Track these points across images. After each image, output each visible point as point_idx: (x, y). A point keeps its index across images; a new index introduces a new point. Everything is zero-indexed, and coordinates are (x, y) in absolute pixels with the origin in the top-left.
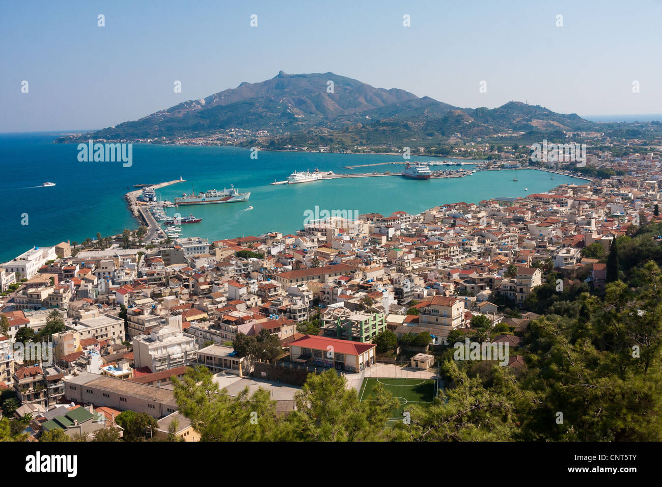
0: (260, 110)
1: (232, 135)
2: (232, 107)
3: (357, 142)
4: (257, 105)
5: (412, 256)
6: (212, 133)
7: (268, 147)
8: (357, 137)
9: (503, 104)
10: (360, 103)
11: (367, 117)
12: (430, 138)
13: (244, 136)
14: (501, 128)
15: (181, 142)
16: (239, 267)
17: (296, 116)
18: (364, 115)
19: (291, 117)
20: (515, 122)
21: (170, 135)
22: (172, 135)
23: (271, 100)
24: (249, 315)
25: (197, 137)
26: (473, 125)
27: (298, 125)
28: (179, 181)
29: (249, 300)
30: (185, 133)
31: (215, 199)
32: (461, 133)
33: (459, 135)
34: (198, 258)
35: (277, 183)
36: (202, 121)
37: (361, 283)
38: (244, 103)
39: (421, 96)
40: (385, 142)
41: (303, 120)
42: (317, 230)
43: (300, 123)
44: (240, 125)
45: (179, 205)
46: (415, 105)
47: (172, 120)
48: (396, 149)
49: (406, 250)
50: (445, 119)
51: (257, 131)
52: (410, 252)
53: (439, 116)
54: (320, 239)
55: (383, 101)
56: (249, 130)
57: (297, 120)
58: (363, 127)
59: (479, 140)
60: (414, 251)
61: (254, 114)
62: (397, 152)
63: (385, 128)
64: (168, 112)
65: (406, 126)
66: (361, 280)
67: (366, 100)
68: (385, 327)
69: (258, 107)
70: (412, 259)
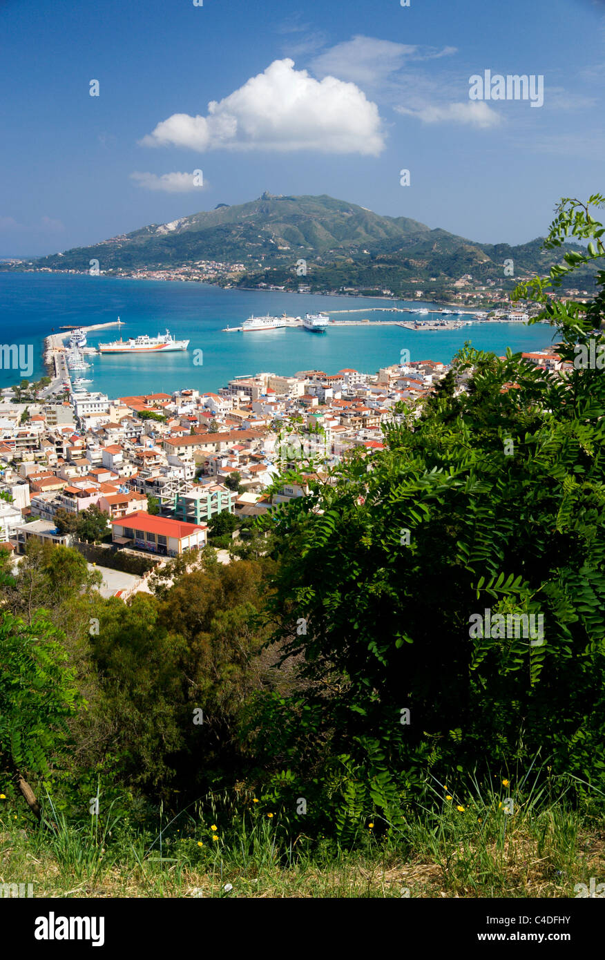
0: (238, 238)
1: (201, 269)
2: (203, 234)
3: (345, 282)
4: (234, 232)
5: (335, 423)
6: (178, 266)
7: (238, 284)
8: (346, 276)
9: (530, 241)
10: (359, 235)
11: (365, 252)
12: (434, 280)
13: (216, 270)
14: (523, 269)
15: (138, 276)
16: (131, 429)
17: (280, 248)
18: (360, 249)
19: (274, 248)
20: (540, 263)
21: (128, 265)
22: (131, 265)
23: (251, 228)
24: (95, 487)
25: (159, 270)
26: (488, 265)
27: (282, 259)
28: (116, 323)
29: (122, 469)
30: (146, 265)
31: (147, 346)
32: (472, 274)
33: (470, 277)
34: (89, 417)
35: (229, 330)
36: (167, 251)
37: (253, 454)
38: (218, 230)
39: (433, 228)
40: (379, 282)
41: (288, 252)
42: (241, 388)
43: (284, 257)
44: (212, 256)
45: (103, 353)
46: (423, 238)
47: (131, 248)
48: (389, 292)
49: (330, 416)
50: (455, 258)
51: (232, 264)
52: (333, 419)
53: (450, 252)
54: (242, 400)
55: (387, 232)
56: (222, 262)
57: (280, 252)
58: (353, 264)
59: (493, 284)
60: (339, 418)
61: (229, 244)
62: (389, 296)
63: (381, 266)
64: (127, 238)
65: (407, 264)
66: (255, 450)
67: (367, 231)
68: (232, 507)
69: (236, 235)
70: (333, 428)
